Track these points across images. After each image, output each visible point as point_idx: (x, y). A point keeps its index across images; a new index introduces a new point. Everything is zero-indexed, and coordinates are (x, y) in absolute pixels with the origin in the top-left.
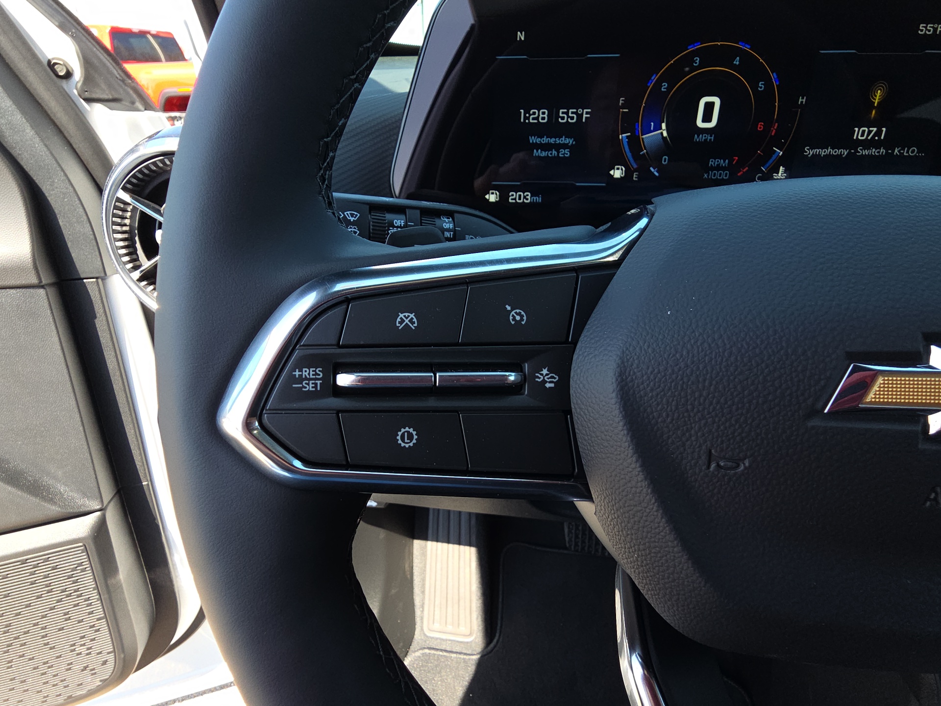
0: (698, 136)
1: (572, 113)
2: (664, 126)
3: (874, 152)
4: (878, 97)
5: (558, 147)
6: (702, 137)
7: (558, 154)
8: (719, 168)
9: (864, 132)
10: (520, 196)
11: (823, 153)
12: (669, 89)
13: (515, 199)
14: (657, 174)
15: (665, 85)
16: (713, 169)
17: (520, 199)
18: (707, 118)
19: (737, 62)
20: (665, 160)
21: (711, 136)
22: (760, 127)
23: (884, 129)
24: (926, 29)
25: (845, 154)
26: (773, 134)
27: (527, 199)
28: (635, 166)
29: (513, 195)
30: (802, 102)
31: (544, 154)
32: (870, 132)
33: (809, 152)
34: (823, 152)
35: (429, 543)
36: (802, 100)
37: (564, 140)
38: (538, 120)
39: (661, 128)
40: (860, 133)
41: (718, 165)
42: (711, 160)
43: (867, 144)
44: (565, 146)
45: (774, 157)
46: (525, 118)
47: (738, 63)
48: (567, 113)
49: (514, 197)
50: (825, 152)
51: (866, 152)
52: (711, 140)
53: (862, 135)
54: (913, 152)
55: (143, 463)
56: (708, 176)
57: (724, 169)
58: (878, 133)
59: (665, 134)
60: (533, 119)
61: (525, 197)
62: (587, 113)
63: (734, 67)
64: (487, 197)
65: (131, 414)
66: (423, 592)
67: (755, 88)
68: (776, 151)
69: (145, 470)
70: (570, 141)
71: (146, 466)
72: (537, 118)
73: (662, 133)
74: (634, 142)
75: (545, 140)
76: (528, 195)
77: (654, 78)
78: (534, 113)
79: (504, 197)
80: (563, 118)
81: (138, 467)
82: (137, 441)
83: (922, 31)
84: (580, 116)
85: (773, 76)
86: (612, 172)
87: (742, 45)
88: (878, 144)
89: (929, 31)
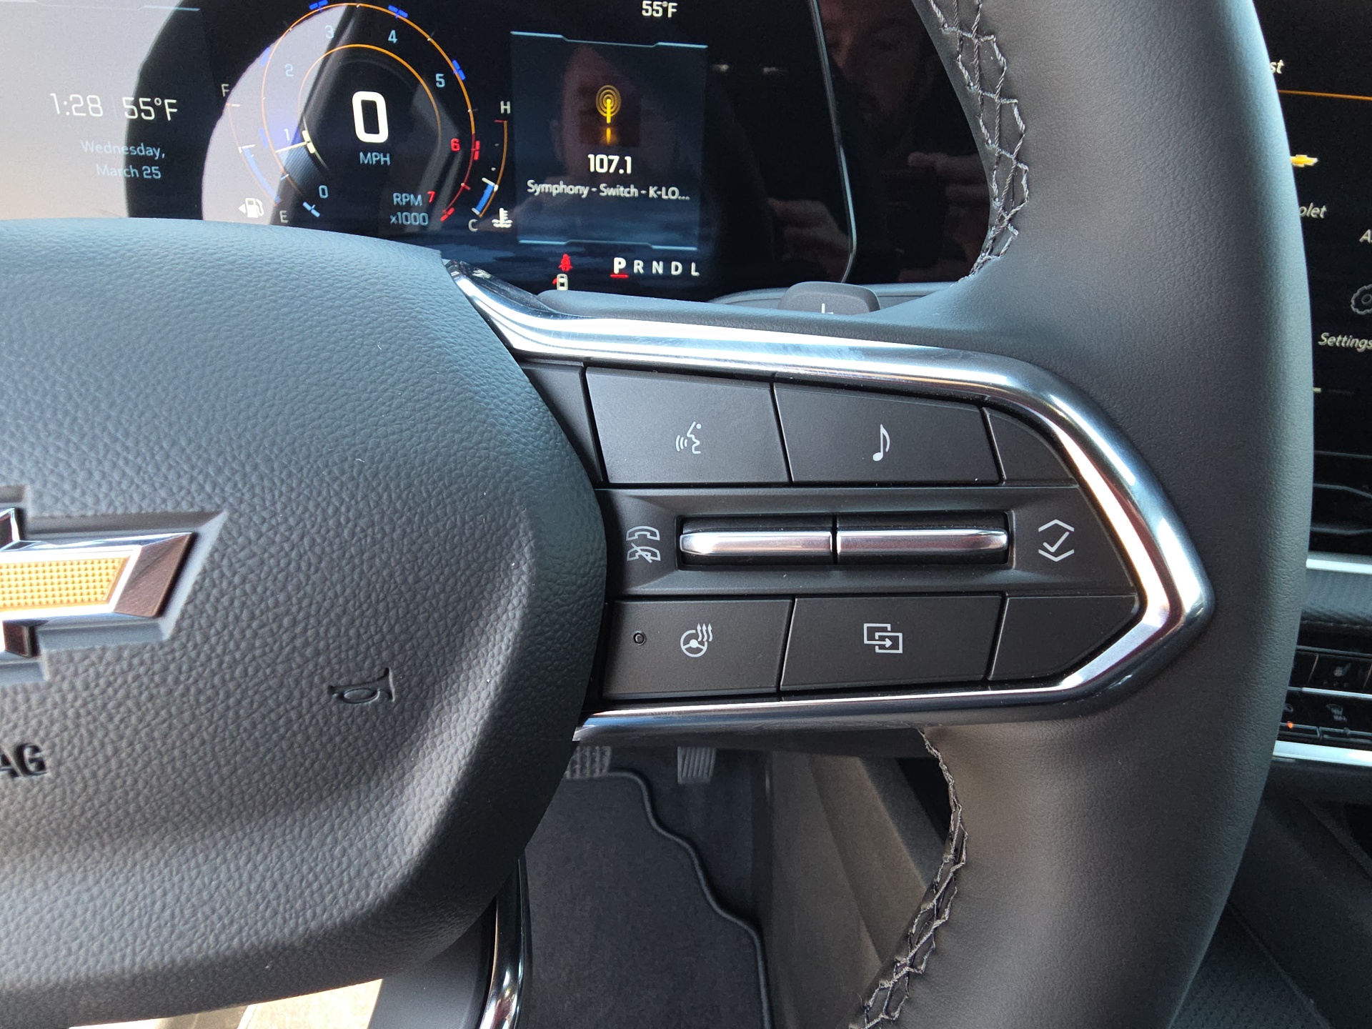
0: (366, 156)
1: (145, 104)
2: (306, 135)
3: (620, 191)
4: (609, 108)
5: (138, 162)
6: (372, 158)
7: (141, 174)
8: (409, 207)
9: (602, 161)
12: (299, 74)
14: (317, 214)
15: (289, 68)
16: (401, 208)
18: (371, 126)
19: (393, 37)
20: (323, 191)
21: (385, 156)
22: (455, 145)
24: (653, 9)
26: (476, 158)
28: (278, 200)
30: (506, 110)
31: (116, 173)
32: (610, 162)
36: (505, 107)
37: (142, 150)
38: (87, 112)
39: (303, 140)
40: (598, 163)
41: (408, 203)
42: (395, 195)
44: (149, 161)
45: (487, 193)
46: (63, 108)
47: (395, 40)
48: (137, 104)
51: (612, 192)
52: (385, 162)
54: (673, 193)
56: (397, 219)
57: (418, 209)
58: (622, 164)
59: (312, 150)
60: (77, 110)
62: (171, 106)
63: (389, 46)
67: (431, 83)
68: (488, 183)
70: (157, 153)
72: (85, 109)
73: (306, 147)
74: (267, 161)
75: (110, 148)
77: (268, 54)
78: (77, 101)
80: (132, 112)
83: (647, 11)
84: (160, 111)
85: (454, 66)
86: (242, 208)
87: (392, 11)
89: (658, 12)
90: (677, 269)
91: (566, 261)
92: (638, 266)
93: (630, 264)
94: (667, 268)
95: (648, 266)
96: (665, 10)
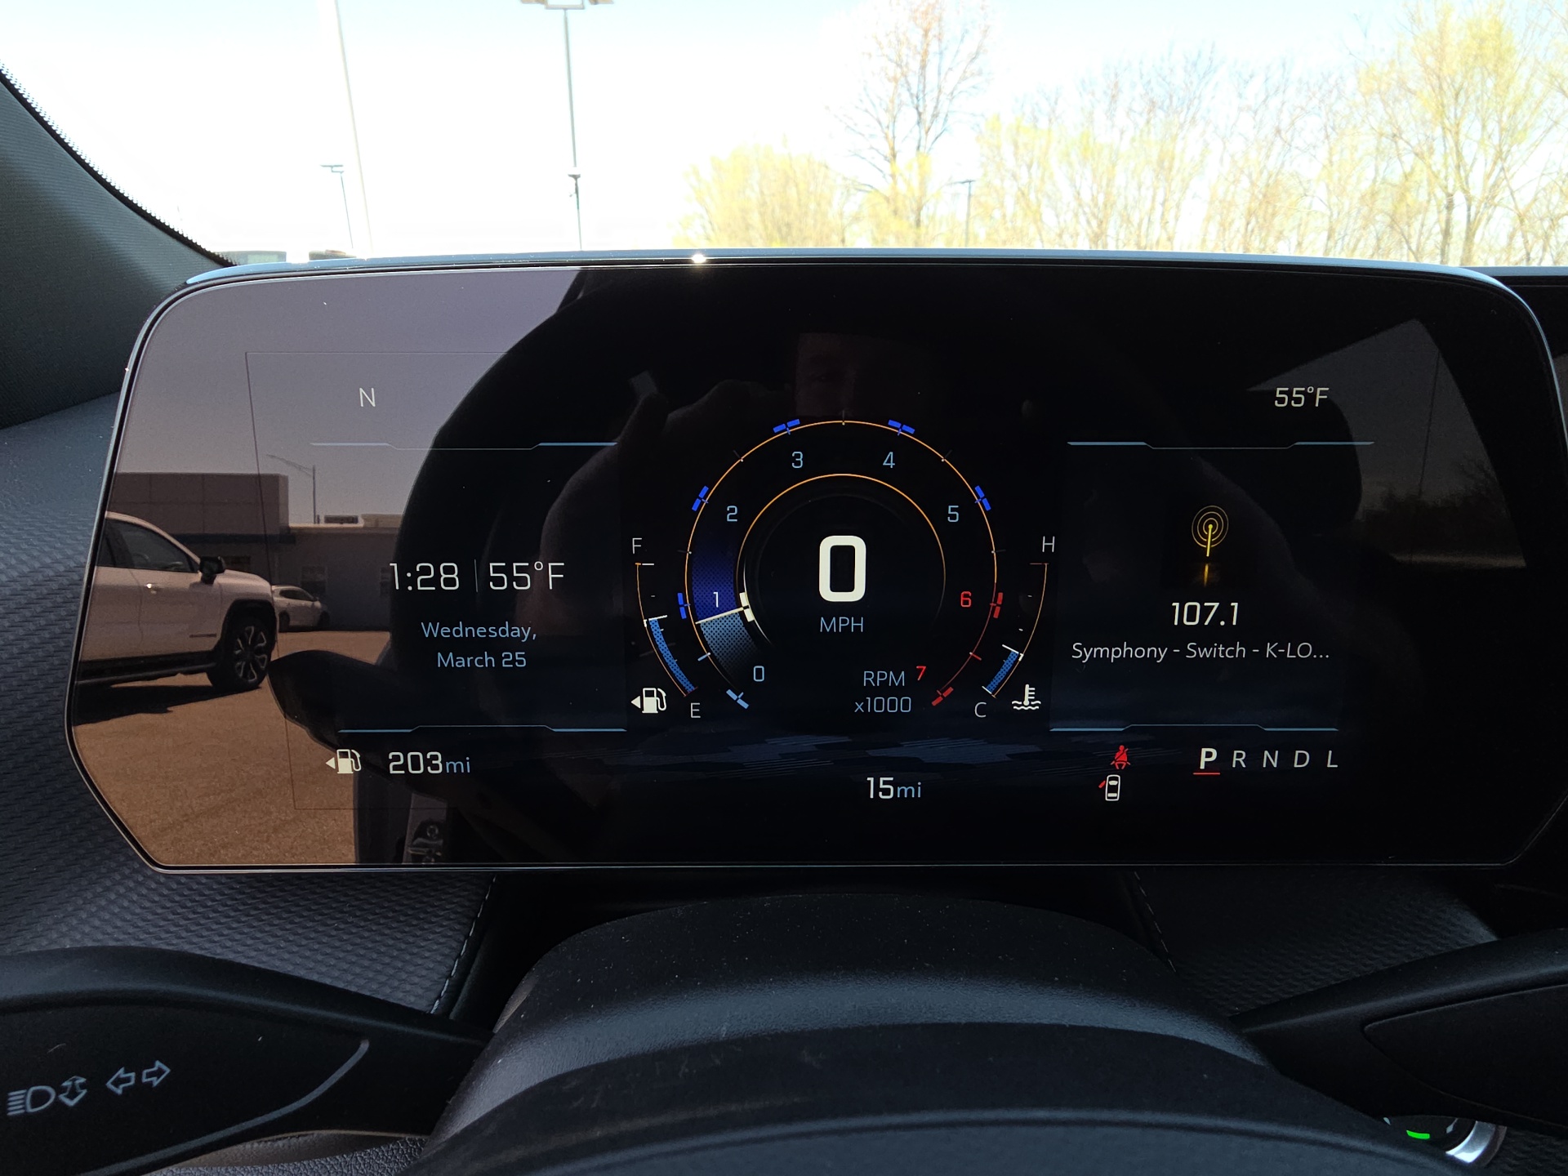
0: (828, 622)
1: (519, 569)
2: (744, 598)
3: (1221, 651)
4: (1209, 538)
5: (496, 647)
6: (837, 624)
7: (498, 662)
8: (885, 689)
9: (1192, 610)
10: (415, 759)
11: (1113, 656)
12: (744, 517)
13: (404, 767)
14: (745, 705)
15: (732, 510)
16: (873, 691)
17: (416, 766)
18: (842, 580)
19: (889, 461)
20: (759, 674)
21: (857, 620)
22: (966, 600)
23: (1235, 605)
24: (1291, 398)
25: (1162, 656)
26: (996, 616)
27: (436, 767)
28: (690, 688)
29: (397, 758)
30: (1049, 547)
31: (462, 662)
32: (1205, 611)
33: (1084, 654)
34: (1114, 654)
36: (1048, 544)
37: (508, 631)
38: (438, 586)
39: (739, 604)
40: (1185, 613)
41: (884, 683)
42: (865, 673)
43: (1204, 636)
44: (513, 644)
45: (1008, 664)
46: (405, 581)
47: (892, 464)
48: (508, 570)
49: (401, 762)
50: (1117, 653)
51: (1205, 653)
52: (857, 628)
53: (1191, 618)
54: (1305, 650)
56: (864, 707)
57: (898, 691)
58: (1224, 613)
59: (750, 616)
60: (424, 583)
61: (427, 762)
62: (555, 570)
63: (885, 473)
64: (332, 762)
67: (939, 517)
68: (1010, 651)
72: (435, 581)
73: (742, 614)
74: (683, 637)
75: (461, 631)
76: (436, 758)
77: (706, 495)
78: (426, 571)
79: (374, 762)
80: (499, 582)
83: (1281, 401)
84: (539, 578)
85: (978, 494)
86: (636, 702)
87: (894, 426)
88: (1228, 636)
89: (1298, 401)
90: (1302, 759)
91: (1122, 758)
92: (1239, 758)
93: (1226, 756)
94: (1286, 759)
95: (1254, 757)
96: (1310, 398)
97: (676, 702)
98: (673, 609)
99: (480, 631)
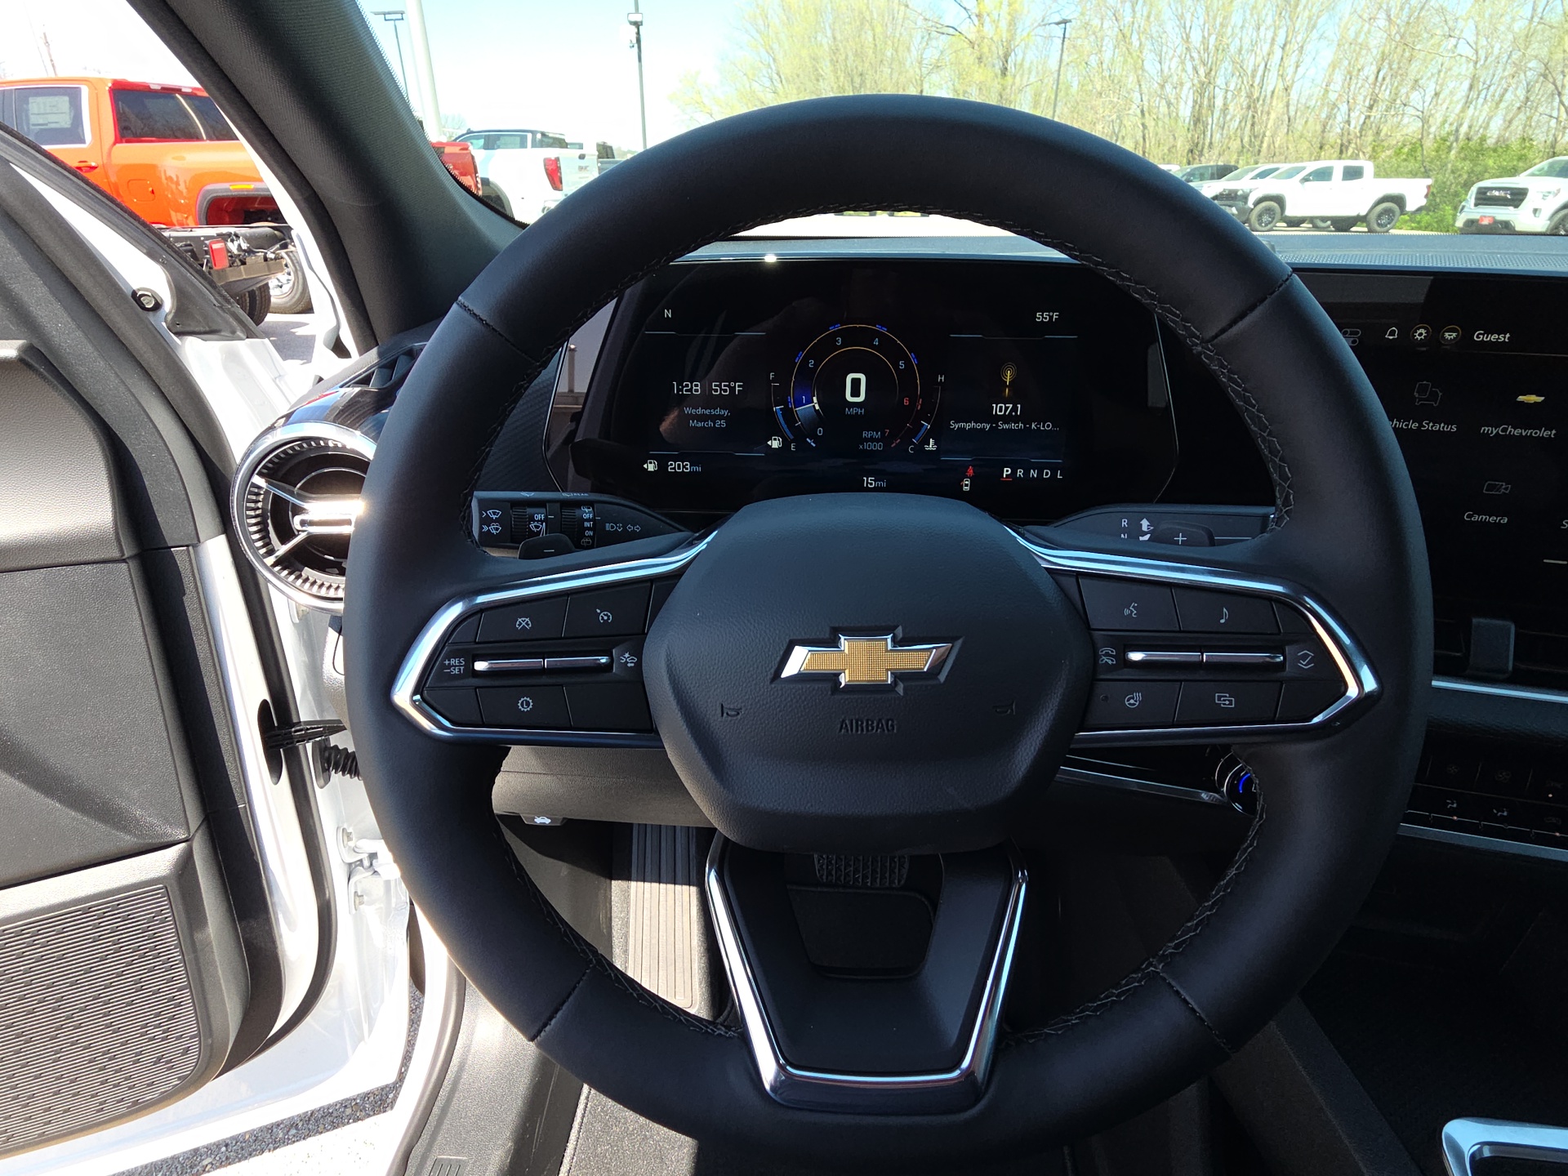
0: (849, 410)
1: (725, 386)
2: (815, 399)
3: (1013, 426)
4: (1008, 377)
5: (714, 418)
6: (853, 411)
7: (714, 425)
8: (872, 440)
9: (1001, 407)
10: (679, 465)
12: (816, 365)
13: (674, 468)
14: (814, 445)
15: (812, 362)
16: (867, 440)
17: (679, 468)
18: (855, 393)
19: (876, 342)
20: (820, 431)
21: (861, 410)
22: (906, 402)
23: (1019, 406)
24: (1043, 317)
25: (988, 428)
26: (919, 409)
27: (687, 469)
28: (792, 437)
29: (672, 464)
30: (941, 380)
31: (700, 425)
32: (1007, 408)
33: (955, 426)
34: (968, 426)
35: (633, 884)
36: (941, 378)
37: (718, 411)
38: (692, 392)
39: (813, 402)
40: (998, 409)
41: (872, 437)
42: (864, 432)
43: (1006, 419)
44: (720, 417)
45: (923, 430)
46: (678, 390)
47: (877, 344)
48: (720, 386)
49: (672, 466)
51: (1006, 426)
52: (861, 413)
53: (1001, 411)
54: (1048, 426)
55: (239, 778)
56: (863, 447)
57: (877, 440)
58: (1015, 409)
59: (817, 407)
60: (686, 391)
61: (684, 467)
62: (739, 386)
63: (874, 347)
64: (645, 466)
65: (225, 715)
66: (626, 951)
67: (896, 366)
68: (924, 424)
69: (241, 788)
70: (726, 413)
71: (243, 783)
72: (691, 390)
73: (814, 406)
74: (789, 415)
75: (700, 411)
76: (687, 465)
77: (801, 355)
78: (687, 386)
79: (662, 466)
80: (716, 391)
81: (232, 784)
82: (233, 750)
83: (1039, 318)
84: (733, 389)
85: (911, 356)
86: (769, 443)
87: (878, 328)
88: (1016, 420)
89: (1046, 318)
90: (1047, 474)
91: (970, 471)
92: (1020, 473)
93: (1014, 472)
94: (1040, 474)
95: (1026, 473)
96: (1051, 317)
97: (786, 443)
98: (786, 403)
99: (707, 412)
